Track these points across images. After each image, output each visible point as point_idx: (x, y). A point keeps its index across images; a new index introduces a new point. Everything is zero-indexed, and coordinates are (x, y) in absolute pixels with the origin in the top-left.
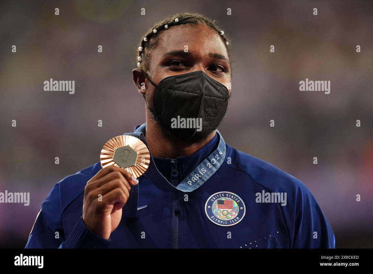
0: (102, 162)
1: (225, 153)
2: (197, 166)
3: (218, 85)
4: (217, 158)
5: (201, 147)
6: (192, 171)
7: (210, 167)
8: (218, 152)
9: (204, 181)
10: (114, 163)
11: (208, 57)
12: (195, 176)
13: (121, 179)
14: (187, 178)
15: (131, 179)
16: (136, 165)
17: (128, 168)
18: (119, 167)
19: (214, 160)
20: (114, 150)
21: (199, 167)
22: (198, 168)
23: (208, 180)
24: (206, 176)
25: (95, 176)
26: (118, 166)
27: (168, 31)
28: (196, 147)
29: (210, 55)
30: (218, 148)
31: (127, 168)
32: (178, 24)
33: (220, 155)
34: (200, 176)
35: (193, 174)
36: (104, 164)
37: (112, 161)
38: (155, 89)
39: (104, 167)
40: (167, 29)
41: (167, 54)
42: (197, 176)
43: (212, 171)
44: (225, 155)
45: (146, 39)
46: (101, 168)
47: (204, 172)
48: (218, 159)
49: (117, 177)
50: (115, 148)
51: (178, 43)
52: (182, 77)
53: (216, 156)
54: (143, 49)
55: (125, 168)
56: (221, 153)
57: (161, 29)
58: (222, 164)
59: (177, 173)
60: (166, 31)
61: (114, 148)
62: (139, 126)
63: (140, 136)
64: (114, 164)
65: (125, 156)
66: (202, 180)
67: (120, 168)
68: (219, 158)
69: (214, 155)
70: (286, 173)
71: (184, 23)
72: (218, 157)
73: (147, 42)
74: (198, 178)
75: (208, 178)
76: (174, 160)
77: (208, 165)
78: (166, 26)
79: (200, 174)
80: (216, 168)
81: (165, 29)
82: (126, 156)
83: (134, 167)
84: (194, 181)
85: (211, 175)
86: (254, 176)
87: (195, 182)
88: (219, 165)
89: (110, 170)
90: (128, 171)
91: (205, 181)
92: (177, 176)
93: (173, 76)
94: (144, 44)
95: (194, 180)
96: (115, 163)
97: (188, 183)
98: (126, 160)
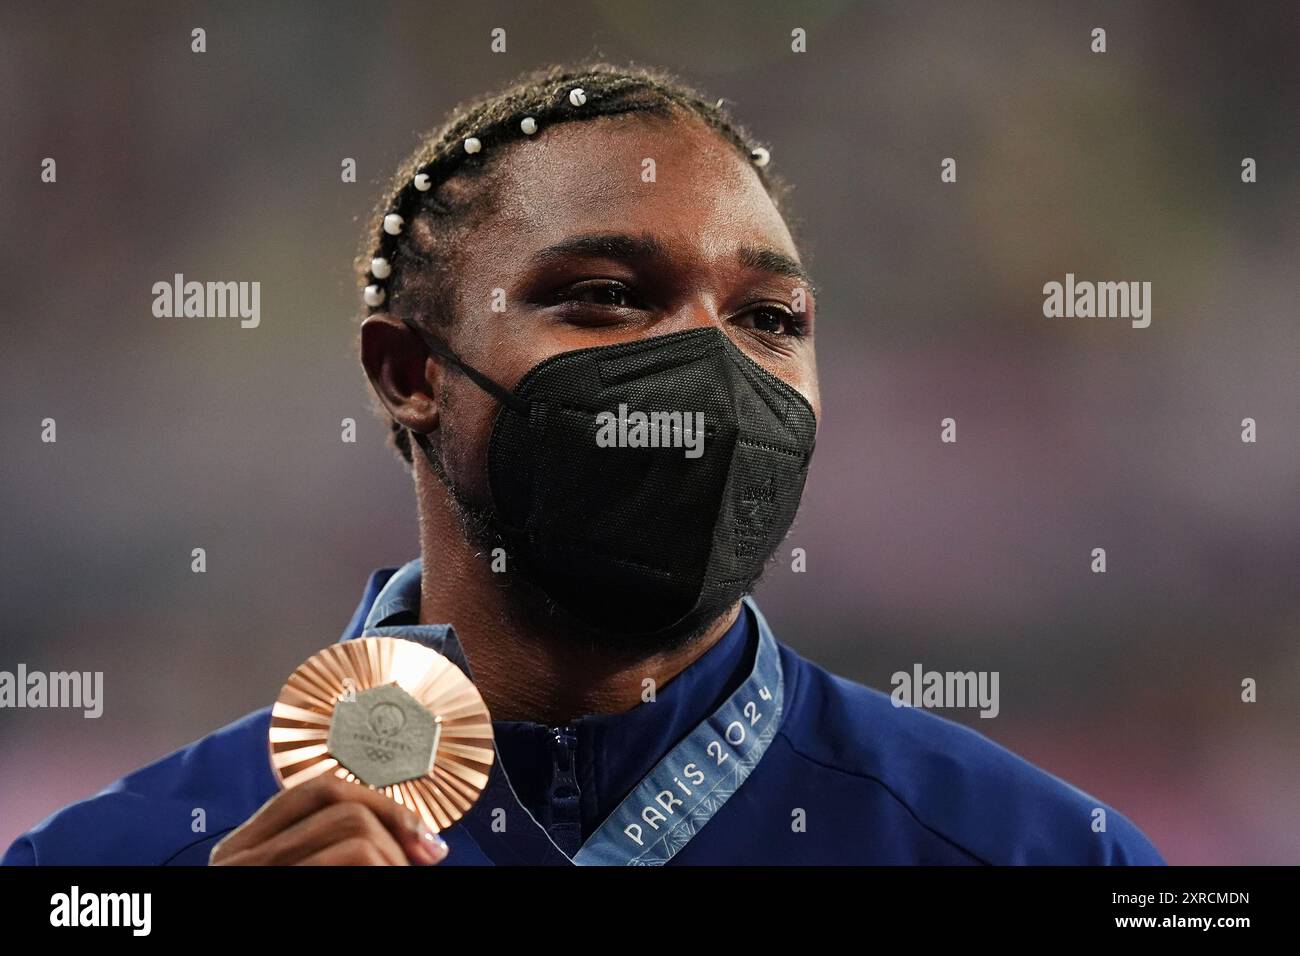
0: (279, 761)
1: (780, 694)
2: (661, 758)
3: (780, 393)
4: (749, 720)
5: (681, 669)
6: (643, 777)
7: (720, 760)
8: (754, 688)
9: (696, 824)
10: (332, 763)
11: (735, 266)
12: (658, 799)
13: (371, 841)
14: (624, 810)
15: (415, 837)
16: (435, 773)
17: (396, 787)
18: (358, 782)
19: (737, 727)
20: (332, 706)
21: (674, 758)
22: (669, 762)
23: (715, 818)
24: (704, 800)
25: (249, 822)
26: (351, 778)
27: (541, 145)
28: (660, 667)
29: (745, 256)
30: (755, 673)
31: (392, 786)
32: (586, 113)
33: (762, 706)
34: (680, 803)
35: (645, 788)
36: (289, 771)
37: (327, 756)
38: (495, 411)
39: (290, 783)
40: (533, 137)
41: (554, 249)
42: (666, 799)
43: (731, 778)
44: (782, 701)
45: (426, 181)
46: (275, 788)
47: (695, 783)
48: (754, 720)
49: (356, 830)
50: (335, 694)
51: (596, 198)
52: (627, 354)
53: (747, 707)
54: (406, 228)
55: (384, 788)
56: (766, 695)
57: (502, 135)
58: (771, 744)
59: (575, 792)
60: (528, 147)
61: (332, 696)
62: (385, 575)
63: (446, 641)
64: (333, 770)
65: (380, 731)
66: (689, 818)
67: (362, 787)
68: (760, 715)
69: (741, 706)
70: (1056, 779)
71: (613, 113)
72: (756, 715)
73: (431, 192)
74: (672, 812)
75: (713, 807)
76: (564, 732)
77: (714, 749)
78: (528, 125)
79: (678, 793)
80: (748, 765)
81: (521, 136)
82: (385, 732)
83: (424, 781)
84: (651, 822)
85: (724, 795)
86: (911, 795)
87: (657, 827)
88: (758, 747)
89: (323, 798)
90: (398, 799)
91: (702, 825)
92: (578, 801)
93: (587, 351)
94: (409, 203)
95: (655, 818)
96: (341, 765)
97: (627, 832)
98: (386, 749)
